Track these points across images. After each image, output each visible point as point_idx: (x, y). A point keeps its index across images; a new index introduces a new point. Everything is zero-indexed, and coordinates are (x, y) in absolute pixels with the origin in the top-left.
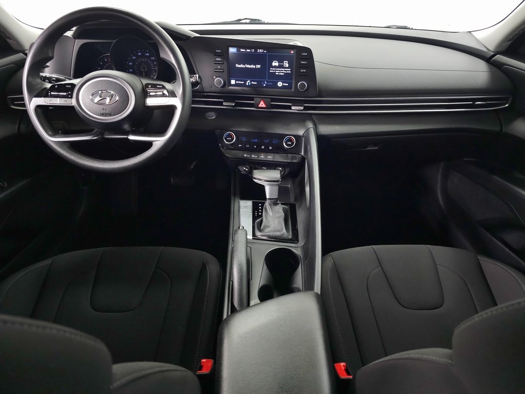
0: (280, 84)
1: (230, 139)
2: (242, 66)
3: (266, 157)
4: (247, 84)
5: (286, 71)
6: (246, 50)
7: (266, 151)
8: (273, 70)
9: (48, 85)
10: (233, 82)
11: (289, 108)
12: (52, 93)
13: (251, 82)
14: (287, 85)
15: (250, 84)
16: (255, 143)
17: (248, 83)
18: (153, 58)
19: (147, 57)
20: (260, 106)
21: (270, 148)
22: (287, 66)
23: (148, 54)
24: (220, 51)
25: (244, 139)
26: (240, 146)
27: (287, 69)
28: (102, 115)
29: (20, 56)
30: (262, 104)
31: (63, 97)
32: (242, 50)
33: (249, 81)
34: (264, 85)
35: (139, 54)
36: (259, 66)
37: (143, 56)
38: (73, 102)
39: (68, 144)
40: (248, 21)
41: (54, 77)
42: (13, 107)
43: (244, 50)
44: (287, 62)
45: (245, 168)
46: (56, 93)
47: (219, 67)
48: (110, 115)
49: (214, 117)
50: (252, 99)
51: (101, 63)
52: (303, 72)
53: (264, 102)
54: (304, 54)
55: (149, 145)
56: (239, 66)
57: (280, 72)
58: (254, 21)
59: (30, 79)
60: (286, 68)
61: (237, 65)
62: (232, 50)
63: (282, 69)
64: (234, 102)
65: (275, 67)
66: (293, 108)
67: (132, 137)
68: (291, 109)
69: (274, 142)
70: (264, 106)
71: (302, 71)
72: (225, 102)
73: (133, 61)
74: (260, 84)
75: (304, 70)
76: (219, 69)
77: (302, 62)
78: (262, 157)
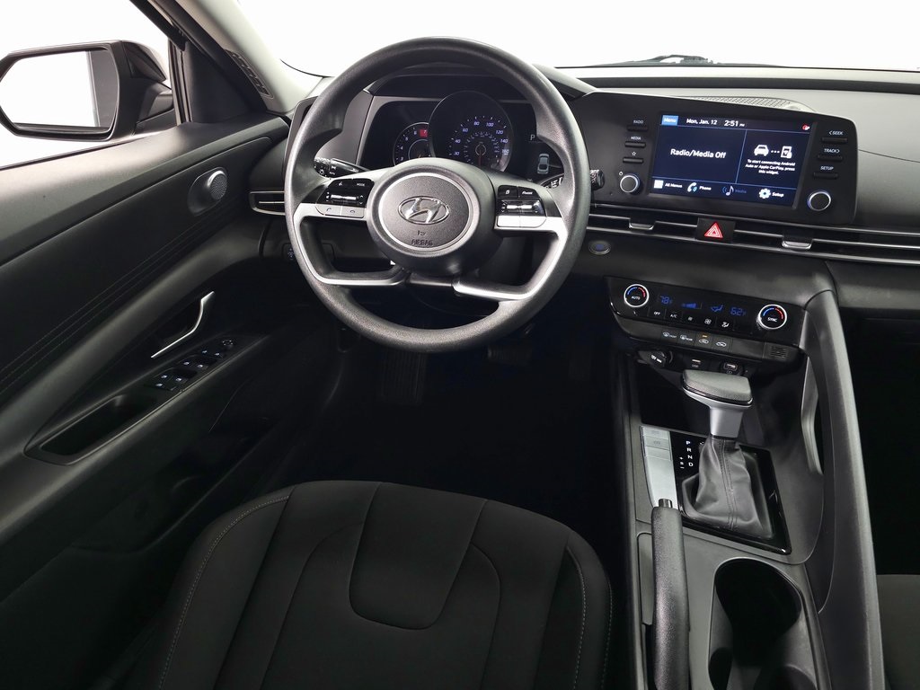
0: (765, 194)
1: (639, 298)
2: (684, 153)
3: (713, 342)
4: (689, 190)
5: (785, 166)
6: (699, 121)
7: (715, 330)
8: (754, 164)
9: (327, 181)
10: (658, 184)
11: (778, 243)
12: (333, 196)
13: (698, 186)
14: (782, 195)
15: (695, 189)
16: (690, 312)
17: (692, 188)
18: (501, 132)
19: (492, 130)
20: (710, 234)
21: (725, 325)
22: (789, 156)
23: (491, 125)
24: (641, 122)
25: (666, 300)
26: (656, 313)
27: (787, 164)
28: (416, 243)
29: (277, 122)
30: (714, 232)
31: (350, 204)
32: (689, 121)
33: (694, 184)
34: (728, 194)
35: (476, 123)
36: (722, 155)
37: (483, 127)
38: (366, 214)
39: (347, 291)
40: (678, 60)
41: (334, 165)
42: (256, 209)
43: (695, 122)
44: (790, 148)
45: (654, 357)
46: (340, 197)
47: (634, 154)
48: (430, 244)
49: (606, 252)
50: (693, 220)
51: (407, 139)
52: (826, 171)
53: (719, 227)
54: (835, 133)
55: (492, 306)
56: (678, 153)
57: (773, 168)
58: (690, 61)
59: (300, 170)
60: (786, 160)
61: (673, 151)
62: (670, 120)
63: (775, 163)
64: (651, 224)
65: (761, 157)
66: (785, 244)
67: (460, 288)
68: (781, 247)
69: (734, 312)
70: (718, 235)
71: (823, 168)
72: (632, 222)
73: (464, 137)
74: (718, 192)
75: (830, 166)
76: (634, 158)
77: (827, 150)
78: (704, 341)
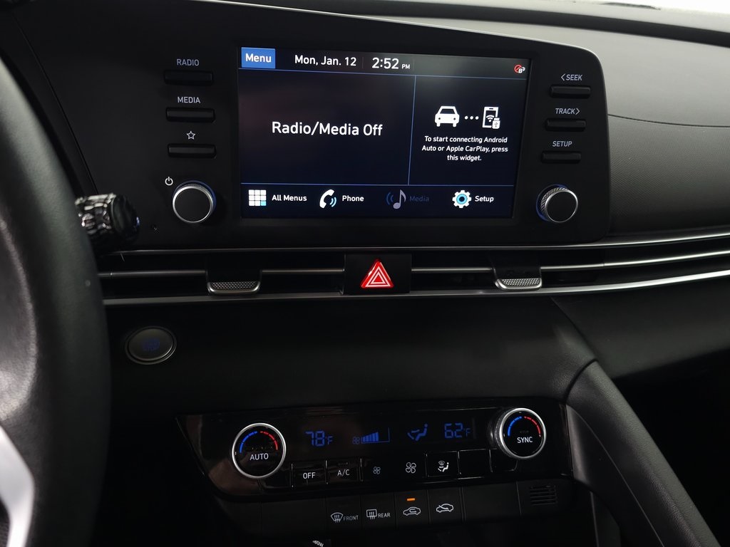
0: (462, 199)
1: (265, 456)
2: (296, 128)
3: (429, 509)
4: (323, 204)
5: (490, 145)
6: (320, 60)
7: (427, 485)
8: (437, 144)
10: (257, 198)
13: (338, 195)
14: (491, 199)
15: (334, 203)
16: (373, 456)
17: (328, 199)
20: (371, 283)
22: (496, 124)
24: (195, 63)
26: (307, 476)
27: (495, 140)
30: (377, 278)
32: (299, 59)
33: (330, 192)
34: (397, 206)
36: (377, 129)
43: (312, 61)
44: (496, 109)
47: (191, 135)
49: (168, 354)
50: (333, 260)
52: (561, 150)
54: (570, 78)
56: (286, 129)
57: (466, 151)
60: (492, 133)
61: (276, 126)
62: (257, 58)
63: (474, 140)
64: (254, 278)
65: (446, 129)
66: (499, 284)
68: (494, 288)
70: (385, 283)
71: (556, 144)
72: (213, 279)
74: (377, 204)
75: (567, 140)
76: (191, 144)
77: (561, 111)
78: (413, 511)
